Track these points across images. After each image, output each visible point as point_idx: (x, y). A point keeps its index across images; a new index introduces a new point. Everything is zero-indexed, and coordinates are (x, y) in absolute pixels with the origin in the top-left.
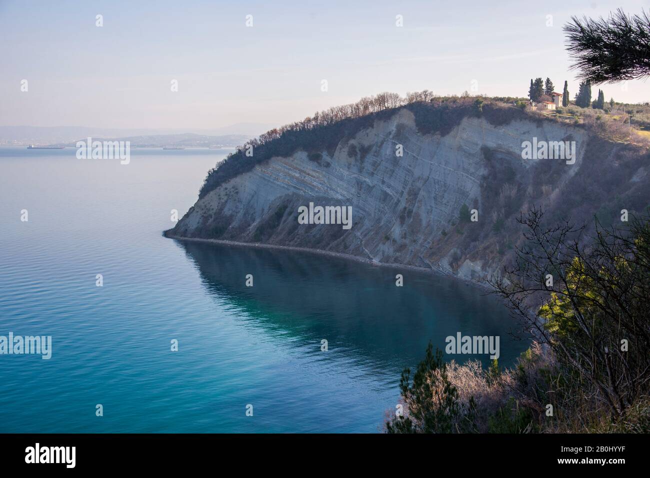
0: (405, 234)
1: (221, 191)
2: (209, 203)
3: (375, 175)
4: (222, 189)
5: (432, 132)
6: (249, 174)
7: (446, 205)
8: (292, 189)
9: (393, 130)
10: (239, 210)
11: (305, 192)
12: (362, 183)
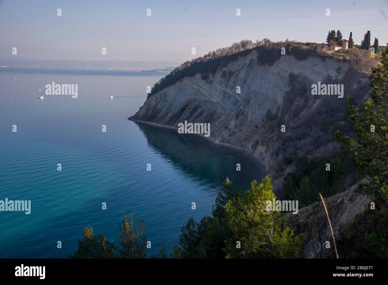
0: (236, 125)
1: (158, 95)
2: (151, 102)
3: (233, 89)
4: (159, 94)
5: (265, 64)
6: (173, 86)
7: (264, 109)
8: (194, 95)
9: (247, 62)
10: (166, 106)
11: (200, 97)
12: (226, 93)
